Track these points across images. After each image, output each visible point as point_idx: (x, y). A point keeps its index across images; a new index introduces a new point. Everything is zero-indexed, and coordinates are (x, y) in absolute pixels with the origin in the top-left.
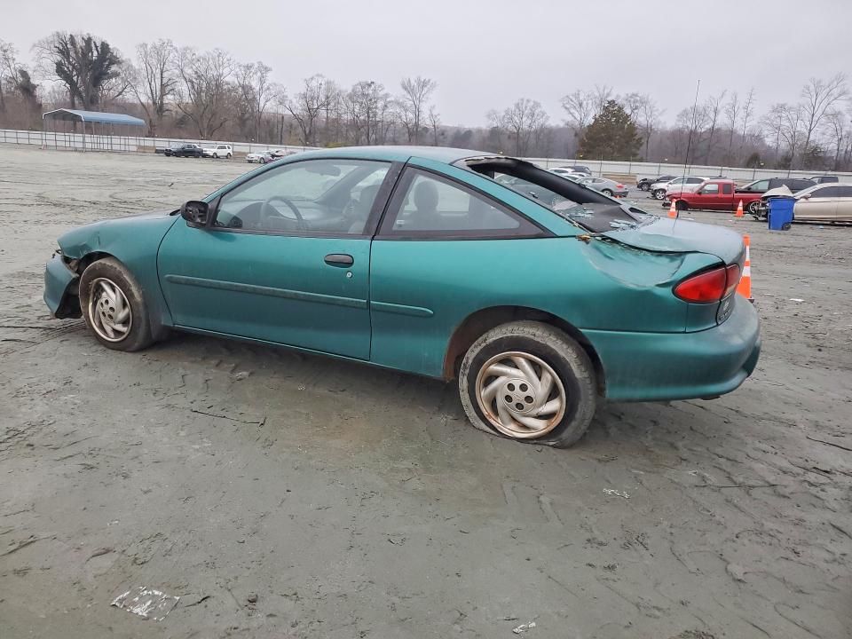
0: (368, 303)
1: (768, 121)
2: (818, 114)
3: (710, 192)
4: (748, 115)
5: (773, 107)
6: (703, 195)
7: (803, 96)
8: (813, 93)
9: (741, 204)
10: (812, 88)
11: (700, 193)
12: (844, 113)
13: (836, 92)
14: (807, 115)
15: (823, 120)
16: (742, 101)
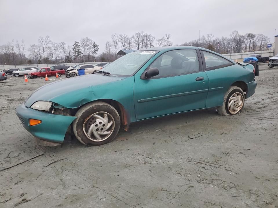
0: (209, 90)
1: (31, 50)
2: (45, 47)
3: (43, 71)
4: (24, 48)
5: (31, 45)
6: (42, 73)
7: (39, 42)
8: (42, 41)
9: (57, 74)
10: (41, 40)
11: (41, 72)
12: (51, 47)
13: (48, 41)
14: (41, 48)
15: (46, 49)
16: (20, 44)
